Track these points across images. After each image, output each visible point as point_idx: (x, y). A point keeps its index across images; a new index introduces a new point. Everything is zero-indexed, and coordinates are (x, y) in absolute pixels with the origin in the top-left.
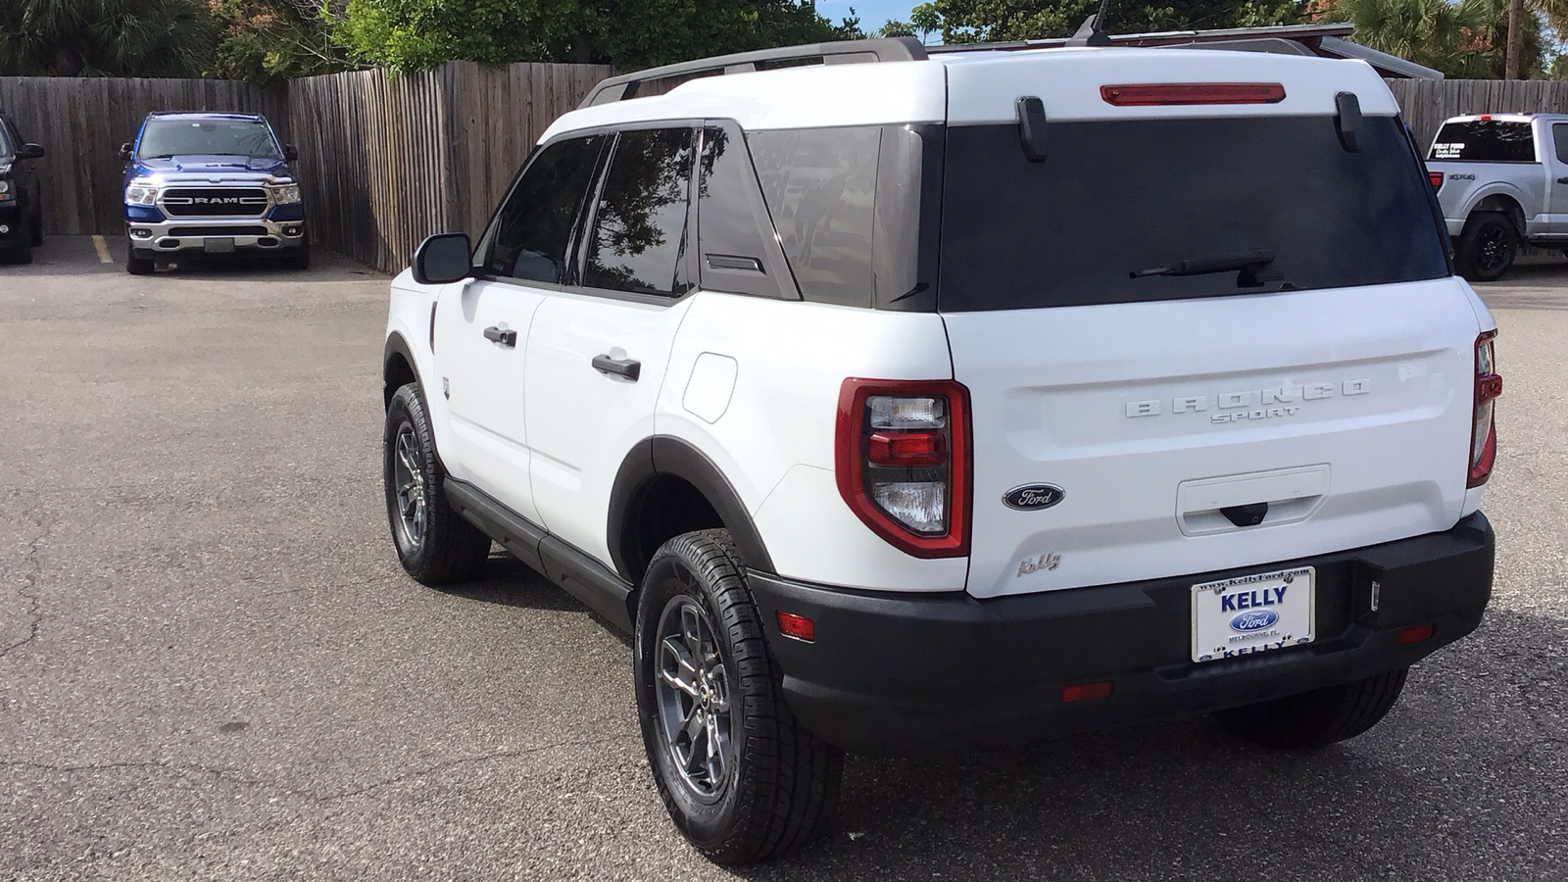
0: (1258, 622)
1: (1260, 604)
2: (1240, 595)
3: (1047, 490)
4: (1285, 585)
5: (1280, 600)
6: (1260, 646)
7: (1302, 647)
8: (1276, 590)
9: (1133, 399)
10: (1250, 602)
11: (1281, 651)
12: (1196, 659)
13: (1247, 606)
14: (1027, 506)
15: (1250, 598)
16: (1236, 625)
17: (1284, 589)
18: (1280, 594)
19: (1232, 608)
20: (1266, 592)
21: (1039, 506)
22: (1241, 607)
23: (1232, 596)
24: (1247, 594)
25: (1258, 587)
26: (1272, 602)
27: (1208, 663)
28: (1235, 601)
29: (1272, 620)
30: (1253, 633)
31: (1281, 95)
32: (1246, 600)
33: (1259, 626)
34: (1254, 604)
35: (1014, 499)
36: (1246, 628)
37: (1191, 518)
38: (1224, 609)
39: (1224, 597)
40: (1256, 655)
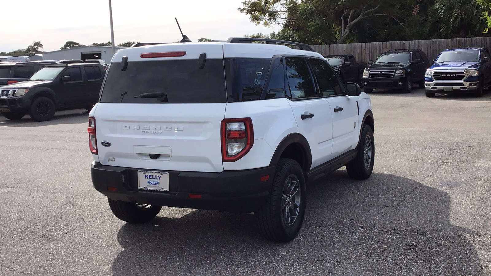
0: (154, 183)
1: (154, 179)
2: (149, 175)
3: (108, 143)
4: (161, 175)
5: (160, 179)
6: (155, 189)
7: (166, 192)
8: (159, 176)
10: (152, 178)
11: (160, 191)
12: (139, 188)
13: (151, 178)
14: (104, 146)
15: (152, 176)
16: (149, 182)
17: (161, 176)
18: (160, 177)
19: (148, 178)
20: (156, 176)
21: (106, 146)
22: (150, 178)
23: (147, 175)
24: (151, 175)
25: (154, 174)
26: (158, 179)
27: (142, 190)
28: (148, 176)
29: (158, 183)
30: (153, 185)
32: (151, 177)
33: (154, 184)
34: (153, 178)
35: (102, 143)
36: (151, 184)
37: (140, 155)
38: (146, 178)
39: (146, 175)
40: (153, 191)
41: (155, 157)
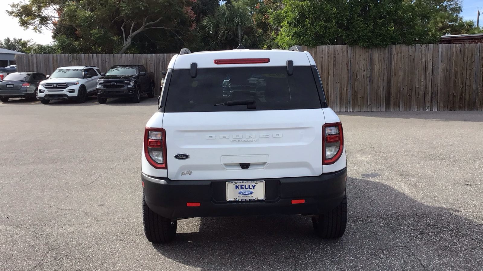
0: (247, 193)
1: (247, 189)
2: (241, 186)
3: (184, 155)
4: (255, 184)
5: (254, 188)
6: (248, 199)
7: (261, 201)
8: (253, 186)
9: (208, 135)
10: (244, 188)
11: (253, 201)
12: (228, 200)
13: (243, 189)
14: (180, 159)
15: (244, 187)
16: (240, 193)
17: (255, 186)
19: (239, 189)
20: (249, 186)
21: (183, 159)
22: (241, 189)
23: (238, 186)
24: (243, 186)
25: (247, 184)
26: (251, 188)
27: (231, 202)
28: (239, 187)
29: (251, 193)
30: (245, 196)
31: (268, 61)
32: (243, 187)
33: (247, 194)
34: (245, 188)
35: (177, 157)
36: (243, 194)
37: (227, 165)
38: (236, 189)
39: (236, 186)
40: (246, 201)
41: (245, 166)
